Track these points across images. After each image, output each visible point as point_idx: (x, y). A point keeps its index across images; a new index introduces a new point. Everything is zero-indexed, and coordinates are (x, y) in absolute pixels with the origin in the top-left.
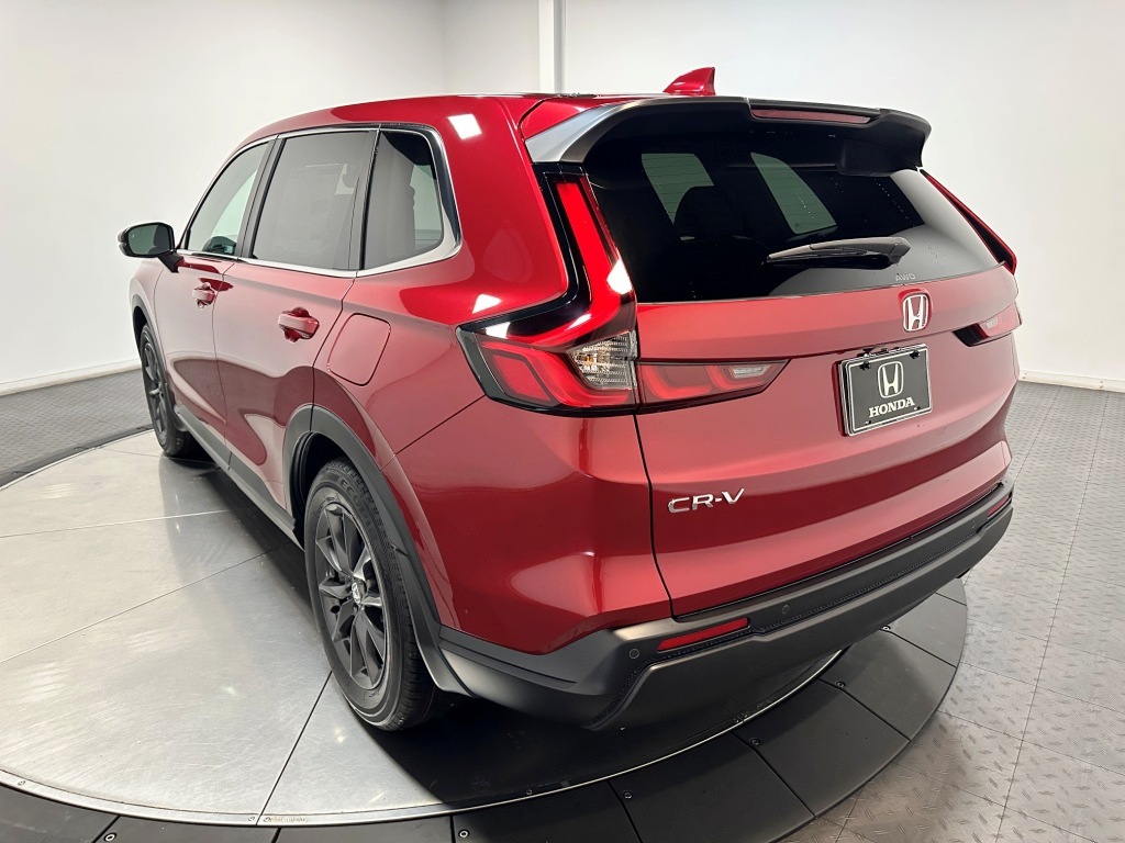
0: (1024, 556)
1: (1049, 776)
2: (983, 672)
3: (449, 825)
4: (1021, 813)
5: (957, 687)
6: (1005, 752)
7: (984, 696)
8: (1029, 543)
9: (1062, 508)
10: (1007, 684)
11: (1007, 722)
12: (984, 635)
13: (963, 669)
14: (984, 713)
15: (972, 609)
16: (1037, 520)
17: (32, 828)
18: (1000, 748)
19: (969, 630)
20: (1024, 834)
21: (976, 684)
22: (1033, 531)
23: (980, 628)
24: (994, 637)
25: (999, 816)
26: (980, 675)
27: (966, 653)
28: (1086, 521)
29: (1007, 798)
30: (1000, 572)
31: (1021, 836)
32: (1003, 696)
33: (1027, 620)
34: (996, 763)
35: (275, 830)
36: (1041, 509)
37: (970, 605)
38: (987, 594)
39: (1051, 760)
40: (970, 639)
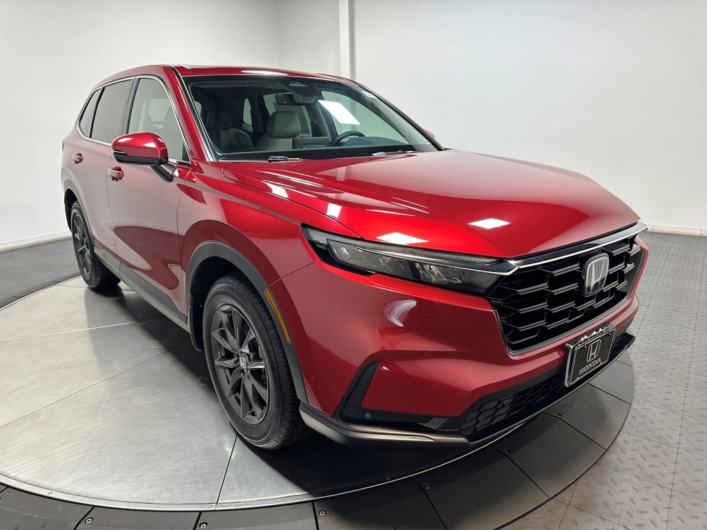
0: (665, 336)
1: (697, 470)
2: (647, 407)
3: (312, 508)
4: (682, 493)
5: (632, 417)
6: (668, 456)
7: (650, 421)
8: (667, 328)
9: (685, 306)
10: (664, 414)
11: (666, 437)
12: (645, 384)
13: (634, 405)
14: (651, 432)
15: (635, 369)
16: (671, 314)
17: (37, 516)
18: (664, 453)
19: (636, 381)
20: (686, 506)
21: (644, 414)
22: (669, 321)
23: (642, 381)
24: (652, 385)
25: (668, 495)
26: (645, 408)
27: (635, 395)
28: (702, 314)
29: (673, 484)
30: (650, 346)
31: (685, 508)
32: (662, 421)
33: (672, 375)
34: (662, 463)
35: (198, 513)
36: (673, 308)
37: (635, 367)
38: (644, 359)
39: (698, 460)
40: (637, 387)
